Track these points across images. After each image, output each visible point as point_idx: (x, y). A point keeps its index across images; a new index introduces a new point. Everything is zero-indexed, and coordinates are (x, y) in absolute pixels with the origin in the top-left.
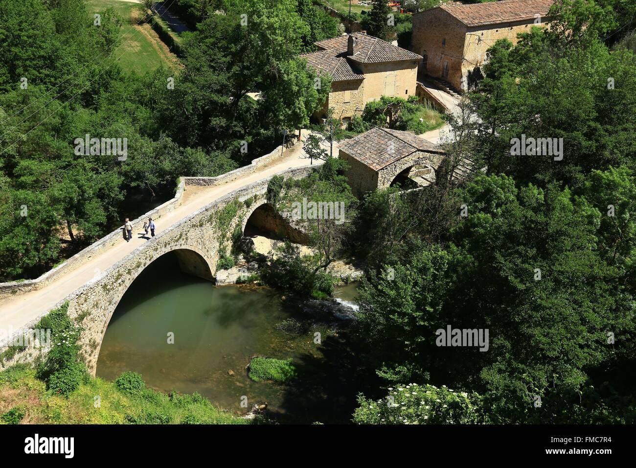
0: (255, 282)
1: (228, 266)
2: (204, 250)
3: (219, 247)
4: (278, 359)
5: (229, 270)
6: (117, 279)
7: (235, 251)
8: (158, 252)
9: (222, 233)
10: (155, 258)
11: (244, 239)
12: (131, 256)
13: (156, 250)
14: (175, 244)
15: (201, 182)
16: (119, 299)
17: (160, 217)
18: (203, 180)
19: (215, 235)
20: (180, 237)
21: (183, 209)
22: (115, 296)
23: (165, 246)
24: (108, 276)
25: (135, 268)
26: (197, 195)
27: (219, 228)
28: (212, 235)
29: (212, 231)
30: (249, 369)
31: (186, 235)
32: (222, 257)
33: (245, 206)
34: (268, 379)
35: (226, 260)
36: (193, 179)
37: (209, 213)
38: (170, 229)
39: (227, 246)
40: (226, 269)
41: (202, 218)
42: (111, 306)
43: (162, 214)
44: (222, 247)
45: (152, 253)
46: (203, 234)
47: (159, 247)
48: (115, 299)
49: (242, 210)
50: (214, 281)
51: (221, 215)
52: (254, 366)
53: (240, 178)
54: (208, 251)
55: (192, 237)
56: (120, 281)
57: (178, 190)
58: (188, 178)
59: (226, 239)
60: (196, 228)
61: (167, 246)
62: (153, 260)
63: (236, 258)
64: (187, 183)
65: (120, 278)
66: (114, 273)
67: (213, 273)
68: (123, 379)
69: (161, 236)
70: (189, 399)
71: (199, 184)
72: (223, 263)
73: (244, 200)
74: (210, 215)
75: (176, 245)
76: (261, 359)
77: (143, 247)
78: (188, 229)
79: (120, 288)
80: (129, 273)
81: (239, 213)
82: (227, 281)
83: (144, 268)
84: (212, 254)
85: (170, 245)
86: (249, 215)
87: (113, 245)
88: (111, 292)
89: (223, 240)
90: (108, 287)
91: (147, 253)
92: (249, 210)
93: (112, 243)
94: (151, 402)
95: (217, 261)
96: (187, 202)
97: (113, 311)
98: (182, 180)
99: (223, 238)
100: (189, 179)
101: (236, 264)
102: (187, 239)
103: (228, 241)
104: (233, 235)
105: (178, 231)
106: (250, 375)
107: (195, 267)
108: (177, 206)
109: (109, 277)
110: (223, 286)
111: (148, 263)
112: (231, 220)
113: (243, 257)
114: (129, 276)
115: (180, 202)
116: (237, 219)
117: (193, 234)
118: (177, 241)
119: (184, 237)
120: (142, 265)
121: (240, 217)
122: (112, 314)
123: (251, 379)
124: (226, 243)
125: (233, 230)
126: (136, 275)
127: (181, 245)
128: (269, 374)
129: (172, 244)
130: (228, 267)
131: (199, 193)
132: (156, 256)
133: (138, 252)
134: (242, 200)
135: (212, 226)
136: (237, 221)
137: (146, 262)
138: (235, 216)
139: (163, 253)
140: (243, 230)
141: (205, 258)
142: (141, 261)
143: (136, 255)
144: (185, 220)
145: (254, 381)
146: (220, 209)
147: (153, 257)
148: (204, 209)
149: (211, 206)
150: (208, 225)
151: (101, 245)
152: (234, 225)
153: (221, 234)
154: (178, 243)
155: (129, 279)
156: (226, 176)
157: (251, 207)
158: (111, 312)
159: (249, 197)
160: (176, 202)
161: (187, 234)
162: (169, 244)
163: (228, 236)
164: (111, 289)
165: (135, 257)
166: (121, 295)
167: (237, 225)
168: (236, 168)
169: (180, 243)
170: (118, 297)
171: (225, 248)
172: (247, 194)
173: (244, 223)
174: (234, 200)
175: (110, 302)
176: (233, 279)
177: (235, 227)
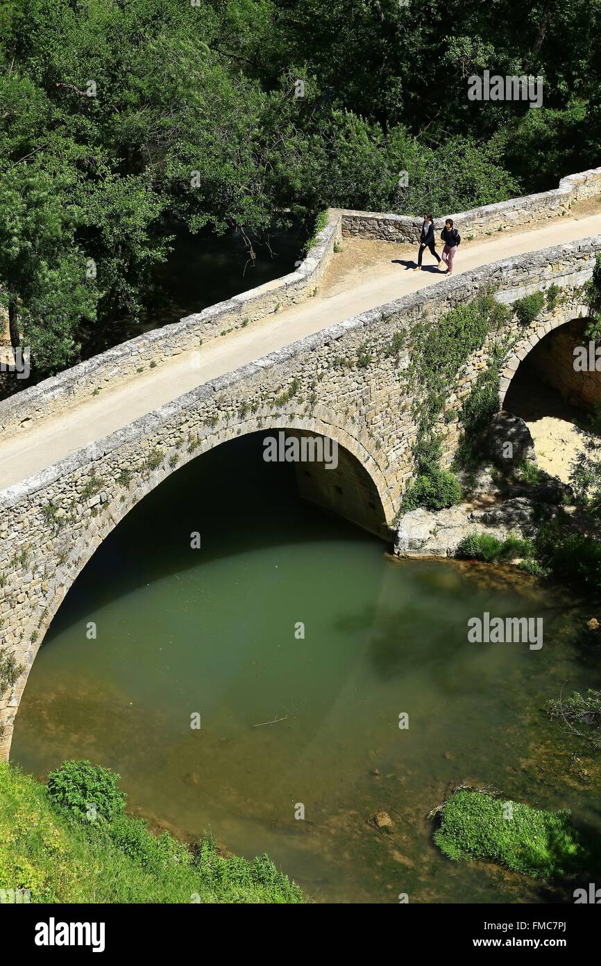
0: (517, 561)
1: (440, 500)
2: (365, 439)
3: (419, 438)
4: (534, 806)
5: (442, 515)
6: (87, 494)
7: (468, 457)
8: (217, 428)
9: (431, 397)
10: (205, 447)
11: (503, 422)
12: (135, 431)
13: (212, 422)
14: (274, 412)
15: (391, 229)
16: (89, 552)
17: (244, 324)
18: (398, 225)
19: (409, 400)
20: (292, 393)
21: (318, 307)
22: (79, 542)
23: (242, 416)
24: (62, 480)
25: (143, 468)
26: (369, 269)
27: (422, 379)
28: (396, 398)
29: (398, 385)
30: (437, 821)
31: (312, 387)
32: (423, 470)
33: (515, 319)
34: (490, 859)
35: (435, 480)
36: (366, 219)
37: (392, 329)
38: (261, 363)
39: (444, 437)
40: (432, 508)
41: (368, 341)
42: (64, 568)
43: (252, 315)
44: (426, 438)
45: (200, 430)
46: (368, 392)
47: (221, 414)
48: (76, 550)
49: (503, 329)
50: (389, 539)
51: (430, 339)
52: (454, 813)
53: (515, 228)
54: (378, 446)
55: (330, 397)
56: (94, 500)
57: (313, 249)
58: (355, 213)
59: (441, 415)
60: (347, 370)
61: (249, 414)
62: (198, 452)
63: (470, 481)
64: (349, 229)
65: (95, 492)
66: (78, 474)
67: (389, 516)
68: (66, 778)
69: (232, 384)
70: (245, 871)
71: (384, 236)
72: (423, 489)
73: (512, 301)
74: (396, 336)
75: (276, 416)
76: (481, 797)
77: (172, 410)
78: (320, 371)
79: (95, 522)
80: (124, 479)
81: (493, 338)
82: (429, 546)
83: (169, 471)
84: (393, 456)
85: (257, 414)
86: (525, 347)
87: (95, 393)
88: (68, 529)
89: (431, 418)
90: (60, 513)
91: (184, 428)
92: (529, 332)
93: (93, 388)
94: (132, 857)
95: (408, 481)
96: (337, 287)
97: (69, 584)
98: (334, 218)
99: (433, 411)
100: (355, 218)
101: (467, 497)
102: (313, 400)
103: (447, 421)
104: (467, 406)
105: (285, 374)
106: (439, 839)
107: (339, 490)
108: (302, 295)
109: (64, 485)
110: (415, 559)
111: (185, 458)
112: (464, 356)
113: (490, 478)
114: (121, 491)
115: (312, 284)
116: (486, 356)
117: (333, 386)
118: (281, 403)
119: (304, 393)
120: (166, 462)
121: (495, 352)
122: (65, 591)
123: (438, 849)
124: (440, 428)
125: (467, 391)
126: (145, 490)
127: (292, 417)
128: (494, 845)
129: (265, 411)
130: (438, 505)
131: (379, 262)
132: (211, 440)
133: (155, 423)
134: (506, 298)
135: (400, 370)
136: (484, 364)
137: (177, 456)
138: (479, 346)
139: (234, 436)
140: (502, 395)
141: (368, 466)
142: (163, 449)
143: (148, 429)
144: (311, 341)
145: (445, 857)
146: (431, 318)
147: (199, 443)
148: (377, 315)
149: (400, 306)
150: (386, 364)
151: (61, 389)
152: (473, 376)
153: (426, 396)
154: (281, 411)
155: (123, 499)
156: (470, 219)
157: (533, 324)
158: (62, 585)
159: (531, 290)
160: (302, 285)
161: (314, 385)
162: (254, 410)
163: (448, 407)
164: (67, 520)
165: (144, 436)
166: (95, 543)
167: (484, 377)
168: (514, 195)
169: (289, 411)
170: (86, 546)
171: (435, 444)
172: (526, 282)
173: (508, 374)
174: (479, 296)
175: (62, 560)
176: (450, 541)
177: (475, 381)
